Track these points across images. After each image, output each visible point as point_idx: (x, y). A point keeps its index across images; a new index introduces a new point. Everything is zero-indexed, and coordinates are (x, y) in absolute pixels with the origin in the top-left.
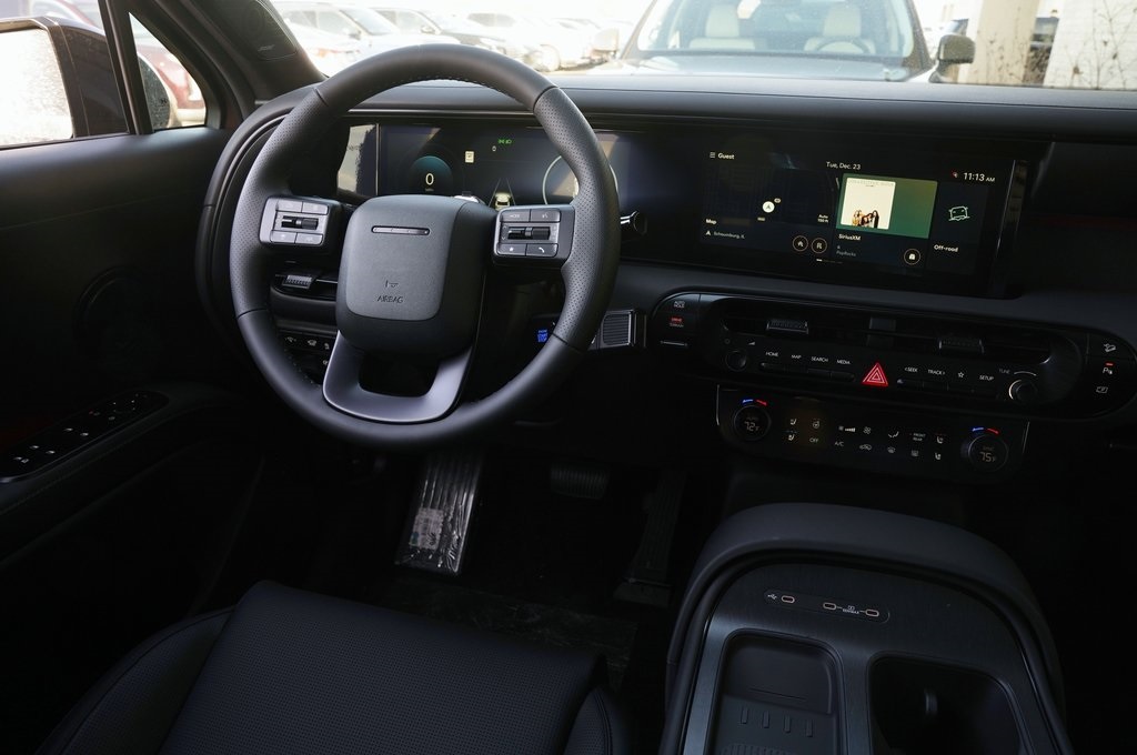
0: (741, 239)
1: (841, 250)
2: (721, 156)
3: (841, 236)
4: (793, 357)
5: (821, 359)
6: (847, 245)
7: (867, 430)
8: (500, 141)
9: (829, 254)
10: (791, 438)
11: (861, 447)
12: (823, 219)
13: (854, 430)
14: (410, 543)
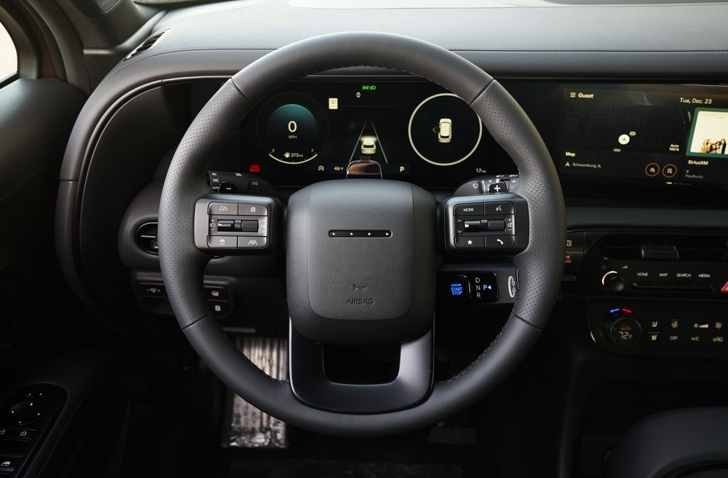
0: (598, 168)
1: (689, 174)
2: (581, 95)
3: (690, 162)
4: (661, 275)
5: (685, 275)
6: (695, 169)
7: (718, 325)
8: (365, 88)
9: (679, 177)
10: (654, 338)
11: (714, 340)
12: (674, 148)
13: (706, 326)
14: (233, 425)
